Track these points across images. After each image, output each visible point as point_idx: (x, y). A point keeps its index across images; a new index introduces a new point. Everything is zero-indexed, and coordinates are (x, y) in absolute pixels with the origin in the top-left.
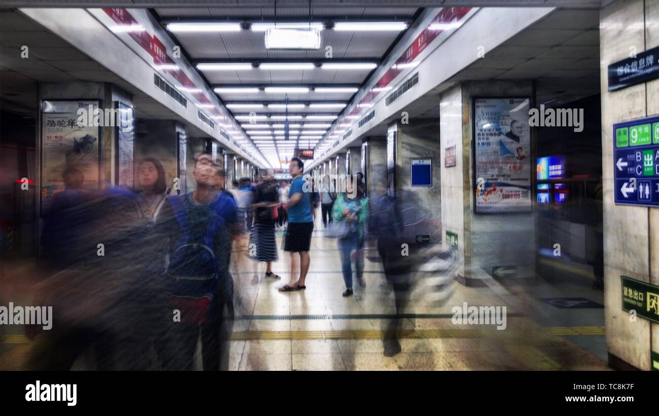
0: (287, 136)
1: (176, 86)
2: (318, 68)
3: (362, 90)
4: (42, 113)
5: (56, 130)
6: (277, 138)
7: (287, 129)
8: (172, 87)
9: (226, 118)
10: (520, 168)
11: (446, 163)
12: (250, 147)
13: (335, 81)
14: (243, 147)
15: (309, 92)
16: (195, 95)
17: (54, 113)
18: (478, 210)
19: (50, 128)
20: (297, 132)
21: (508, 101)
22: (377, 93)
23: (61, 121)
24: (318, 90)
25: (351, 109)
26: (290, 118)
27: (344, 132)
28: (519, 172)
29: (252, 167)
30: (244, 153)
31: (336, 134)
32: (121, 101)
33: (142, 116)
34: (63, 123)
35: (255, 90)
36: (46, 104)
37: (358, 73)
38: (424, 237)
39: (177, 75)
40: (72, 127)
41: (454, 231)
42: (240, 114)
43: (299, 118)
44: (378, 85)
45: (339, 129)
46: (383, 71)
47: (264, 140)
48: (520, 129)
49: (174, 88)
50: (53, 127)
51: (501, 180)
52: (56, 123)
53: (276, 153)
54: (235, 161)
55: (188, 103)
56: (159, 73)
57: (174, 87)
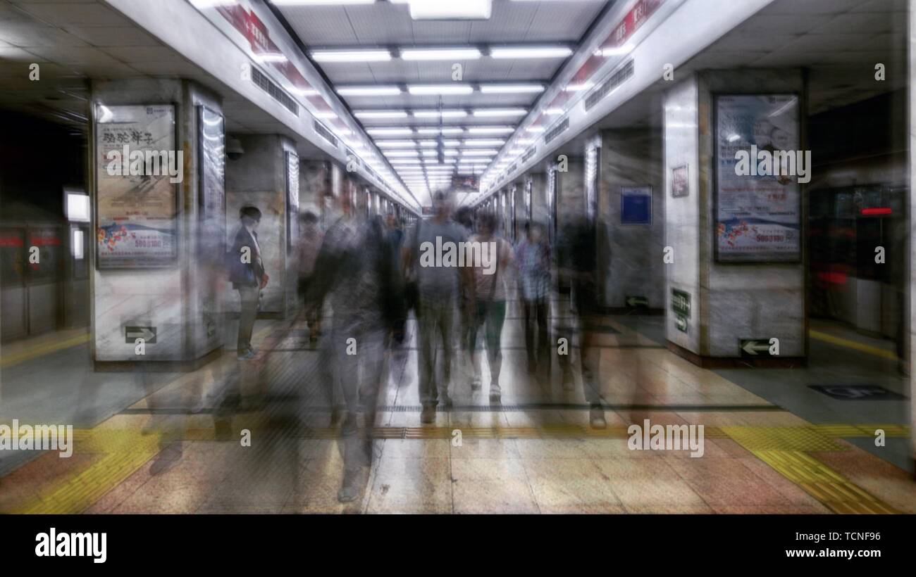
0: (440, 158)
1: (283, 85)
2: (487, 57)
3: (550, 88)
4: (97, 123)
5: (115, 147)
6: (426, 161)
7: (440, 148)
8: (278, 86)
9: (354, 133)
10: (783, 197)
11: (674, 190)
12: (388, 175)
13: (511, 76)
14: (379, 174)
15: (473, 92)
16: (309, 98)
17: (113, 122)
18: (720, 258)
19: (108, 144)
20: (455, 153)
21: (764, 98)
22: (572, 93)
23: (123, 134)
24: (486, 89)
25: (534, 117)
26: (446, 131)
27: (522, 152)
28: (781, 202)
29: (392, 204)
30: (380, 183)
31: (513, 155)
32: (206, 105)
33: (236, 128)
34: (126, 137)
35: (395, 91)
36: (101, 111)
37: (545, 63)
38: (638, 298)
39: (284, 68)
40: (138, 143)
41: (684, 289)
42: (374, 126)
43: (458, 131)
44: (574, 80)
45: (515, 147)
46: (581, 60)
47: (408, 165)
48: (783, 140)
49: (280, 88)
50: (111, 144)
51: (754, 215)
52: (116, 136)
53: (425, 185)
54: (367, 194)
55: (301, 109)
56: (259, 66)
57: (280, 85)
